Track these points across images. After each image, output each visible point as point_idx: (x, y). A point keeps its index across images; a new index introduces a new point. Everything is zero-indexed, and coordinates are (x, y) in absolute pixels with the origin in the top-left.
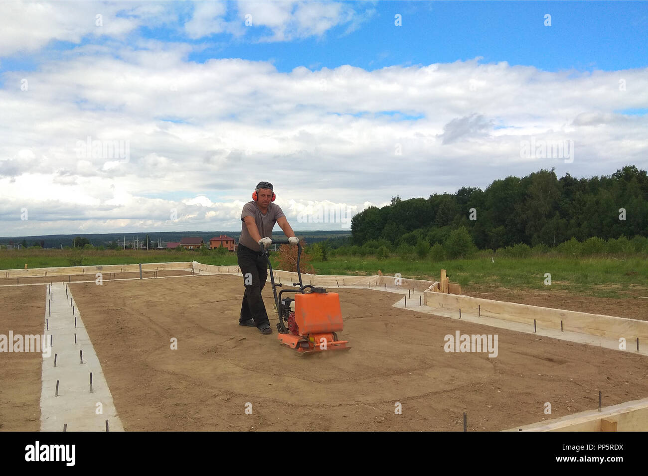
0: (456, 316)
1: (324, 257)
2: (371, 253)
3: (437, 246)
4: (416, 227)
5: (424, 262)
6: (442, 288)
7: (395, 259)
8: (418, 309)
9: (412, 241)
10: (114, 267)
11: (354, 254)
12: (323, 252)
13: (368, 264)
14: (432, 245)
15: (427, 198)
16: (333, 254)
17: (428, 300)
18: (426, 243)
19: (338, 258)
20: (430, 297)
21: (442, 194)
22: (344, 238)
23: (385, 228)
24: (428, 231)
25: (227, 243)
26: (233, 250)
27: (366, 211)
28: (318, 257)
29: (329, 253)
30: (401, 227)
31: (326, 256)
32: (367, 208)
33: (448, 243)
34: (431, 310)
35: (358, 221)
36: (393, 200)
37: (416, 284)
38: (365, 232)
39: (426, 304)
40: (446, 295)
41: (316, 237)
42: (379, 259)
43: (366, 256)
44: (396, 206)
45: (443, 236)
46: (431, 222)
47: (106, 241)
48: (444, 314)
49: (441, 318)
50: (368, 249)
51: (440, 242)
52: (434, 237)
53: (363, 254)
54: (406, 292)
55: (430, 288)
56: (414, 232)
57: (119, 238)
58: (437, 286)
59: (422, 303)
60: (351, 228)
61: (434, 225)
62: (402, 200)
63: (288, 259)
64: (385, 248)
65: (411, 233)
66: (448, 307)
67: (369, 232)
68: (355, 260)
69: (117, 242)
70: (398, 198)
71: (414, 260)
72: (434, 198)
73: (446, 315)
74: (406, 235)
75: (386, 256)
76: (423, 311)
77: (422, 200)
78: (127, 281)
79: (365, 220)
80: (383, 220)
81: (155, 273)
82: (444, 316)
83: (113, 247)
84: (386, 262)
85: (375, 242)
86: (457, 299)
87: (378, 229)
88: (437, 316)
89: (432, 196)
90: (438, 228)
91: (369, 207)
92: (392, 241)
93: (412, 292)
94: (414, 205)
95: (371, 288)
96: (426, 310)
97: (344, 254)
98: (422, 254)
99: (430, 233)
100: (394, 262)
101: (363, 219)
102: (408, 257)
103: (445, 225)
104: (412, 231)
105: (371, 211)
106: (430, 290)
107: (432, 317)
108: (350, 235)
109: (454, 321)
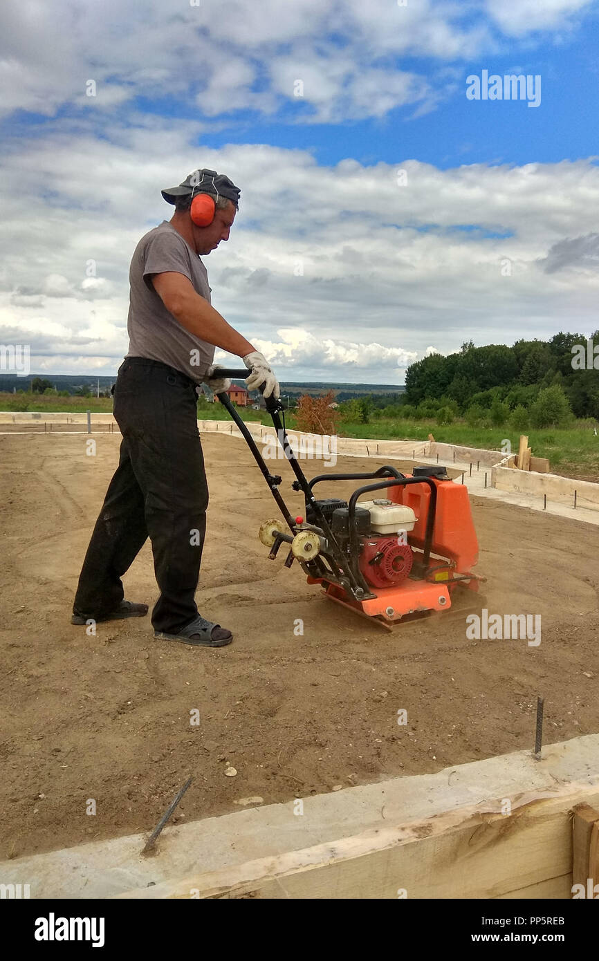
0: (538, 506)
1: (365, 417)
2: (430, 416)
3: (520, 409)
4: (493, 384)
5: (500, 430)
6: (521, 463)
7: (460, 424)
8: (482, 493)
9: (486, 403)
10: (58, 415)
11: (407, 415)
12: (363, 412)
13: (422, 430)
14: (512, 408)
15: (510, 345)
16: (378, 416)
17: (497, 480)
18: (505, 406)
19: (384, 421)
20: (501, 475)
21: (531, 340)
22: (395, 396)
23: (452, 383)
24: (510, 389)
25: (237, 395)
26: (243, 406)
27: (426, 360)
28: (356, 418)
29: (372, 414)
30: (474, 383)
31: (367, 416)
32: (428, 355)
33: (535, 406)
34: (501, 496)
35: (415, 372)
36: (464, 346)
37: (483, 456)
38: (424, 388)
39: (494, 486)
40: (526, 474)
41: (358, 392)
42: (439, 424)
43: (423, 419)
44: (467, 355)
45: (528, 398)
46: (514, 379)
47: (75, 385)
48: (520, 503)
49: (514, 507)
50: (425, 410)
51: (525, 405)
52: (516, 398)
53: (419, 417)
54: (466, 467)
55: (503, 462)
56: (491, 390)
57: (93, 383)
58: (513, 460)
59: (489, 484)
60: (406, 382)
61: (518, 382)
62: (476, 346)
63: (310, 417)
64: (447, 409)
65: (486, 393)
66: (528, 491)
67: (429, 388)
68: (407, 424)
69: (89, 388)
70: (471, 343)
71: (487, 427)
72: (520, 345)
73: (524, 504)
74: (480, 394)
75: (450, 421)
76: (489, 497)
77: (503, 348)
78: (66, 435)
79: (424, 372)
80: (449, 372)
81: (111, 427)
82: (520, 505)
83: (84, 393)
84: (448, 429)
85: (436, 402)
86: (542, 480)
87: (441, 384)
88: (508, 504)
89: (517, 343)
90: (523, 386)
91: (431, 355)
92: (460, 402)
93: (474, 468)
94: (493, 354)
95: (416, 460)
96: (493, 494)
97: (393, 415)
98: (499, 420)
99: (512, 393)
100: (459, 428)
101: (422, 370)
102: (479, 423)
103: (532, 383)
104: (488, 390)
105: (433, 360)
106: (502, 465)
107: (502, 505)
108: (404, 391)
109: (536, 513)
